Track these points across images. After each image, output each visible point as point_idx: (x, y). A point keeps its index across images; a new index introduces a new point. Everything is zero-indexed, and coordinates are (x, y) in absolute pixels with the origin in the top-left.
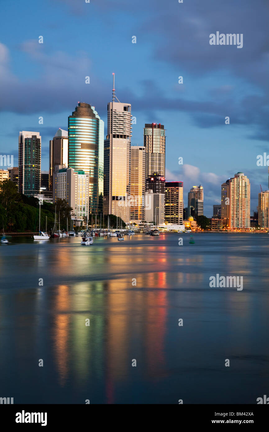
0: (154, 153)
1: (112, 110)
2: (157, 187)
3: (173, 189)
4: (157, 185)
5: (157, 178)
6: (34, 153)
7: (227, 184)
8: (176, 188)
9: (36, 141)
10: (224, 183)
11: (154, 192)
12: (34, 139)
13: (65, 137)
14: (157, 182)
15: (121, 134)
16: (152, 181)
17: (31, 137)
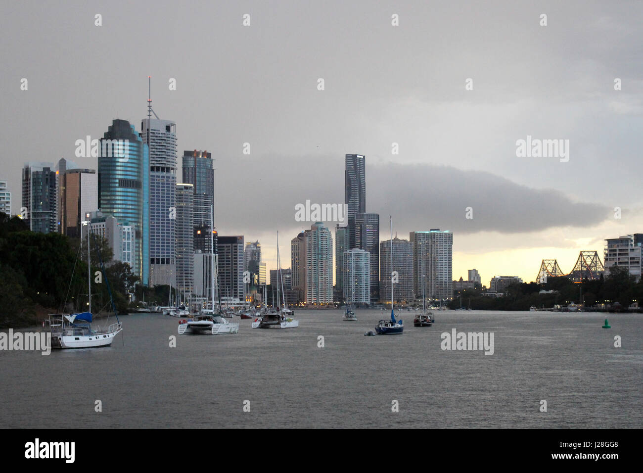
0: (198, 194)
1: (148, 130)
2: (206, 244)
3: (229, 247)
4: (206, 241)
5: (207, 231)
6: (47, 194)
7: (300, 239)
8: (234, 245)
9: (50, 176)
10: (295, 238)
11: (204, 251)
12: (47, 173)
13: (83, 169)
14: (207, 236)
15: (163, 166)
16: (199, 234)
17: (42, 170)
